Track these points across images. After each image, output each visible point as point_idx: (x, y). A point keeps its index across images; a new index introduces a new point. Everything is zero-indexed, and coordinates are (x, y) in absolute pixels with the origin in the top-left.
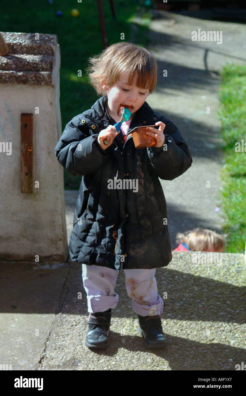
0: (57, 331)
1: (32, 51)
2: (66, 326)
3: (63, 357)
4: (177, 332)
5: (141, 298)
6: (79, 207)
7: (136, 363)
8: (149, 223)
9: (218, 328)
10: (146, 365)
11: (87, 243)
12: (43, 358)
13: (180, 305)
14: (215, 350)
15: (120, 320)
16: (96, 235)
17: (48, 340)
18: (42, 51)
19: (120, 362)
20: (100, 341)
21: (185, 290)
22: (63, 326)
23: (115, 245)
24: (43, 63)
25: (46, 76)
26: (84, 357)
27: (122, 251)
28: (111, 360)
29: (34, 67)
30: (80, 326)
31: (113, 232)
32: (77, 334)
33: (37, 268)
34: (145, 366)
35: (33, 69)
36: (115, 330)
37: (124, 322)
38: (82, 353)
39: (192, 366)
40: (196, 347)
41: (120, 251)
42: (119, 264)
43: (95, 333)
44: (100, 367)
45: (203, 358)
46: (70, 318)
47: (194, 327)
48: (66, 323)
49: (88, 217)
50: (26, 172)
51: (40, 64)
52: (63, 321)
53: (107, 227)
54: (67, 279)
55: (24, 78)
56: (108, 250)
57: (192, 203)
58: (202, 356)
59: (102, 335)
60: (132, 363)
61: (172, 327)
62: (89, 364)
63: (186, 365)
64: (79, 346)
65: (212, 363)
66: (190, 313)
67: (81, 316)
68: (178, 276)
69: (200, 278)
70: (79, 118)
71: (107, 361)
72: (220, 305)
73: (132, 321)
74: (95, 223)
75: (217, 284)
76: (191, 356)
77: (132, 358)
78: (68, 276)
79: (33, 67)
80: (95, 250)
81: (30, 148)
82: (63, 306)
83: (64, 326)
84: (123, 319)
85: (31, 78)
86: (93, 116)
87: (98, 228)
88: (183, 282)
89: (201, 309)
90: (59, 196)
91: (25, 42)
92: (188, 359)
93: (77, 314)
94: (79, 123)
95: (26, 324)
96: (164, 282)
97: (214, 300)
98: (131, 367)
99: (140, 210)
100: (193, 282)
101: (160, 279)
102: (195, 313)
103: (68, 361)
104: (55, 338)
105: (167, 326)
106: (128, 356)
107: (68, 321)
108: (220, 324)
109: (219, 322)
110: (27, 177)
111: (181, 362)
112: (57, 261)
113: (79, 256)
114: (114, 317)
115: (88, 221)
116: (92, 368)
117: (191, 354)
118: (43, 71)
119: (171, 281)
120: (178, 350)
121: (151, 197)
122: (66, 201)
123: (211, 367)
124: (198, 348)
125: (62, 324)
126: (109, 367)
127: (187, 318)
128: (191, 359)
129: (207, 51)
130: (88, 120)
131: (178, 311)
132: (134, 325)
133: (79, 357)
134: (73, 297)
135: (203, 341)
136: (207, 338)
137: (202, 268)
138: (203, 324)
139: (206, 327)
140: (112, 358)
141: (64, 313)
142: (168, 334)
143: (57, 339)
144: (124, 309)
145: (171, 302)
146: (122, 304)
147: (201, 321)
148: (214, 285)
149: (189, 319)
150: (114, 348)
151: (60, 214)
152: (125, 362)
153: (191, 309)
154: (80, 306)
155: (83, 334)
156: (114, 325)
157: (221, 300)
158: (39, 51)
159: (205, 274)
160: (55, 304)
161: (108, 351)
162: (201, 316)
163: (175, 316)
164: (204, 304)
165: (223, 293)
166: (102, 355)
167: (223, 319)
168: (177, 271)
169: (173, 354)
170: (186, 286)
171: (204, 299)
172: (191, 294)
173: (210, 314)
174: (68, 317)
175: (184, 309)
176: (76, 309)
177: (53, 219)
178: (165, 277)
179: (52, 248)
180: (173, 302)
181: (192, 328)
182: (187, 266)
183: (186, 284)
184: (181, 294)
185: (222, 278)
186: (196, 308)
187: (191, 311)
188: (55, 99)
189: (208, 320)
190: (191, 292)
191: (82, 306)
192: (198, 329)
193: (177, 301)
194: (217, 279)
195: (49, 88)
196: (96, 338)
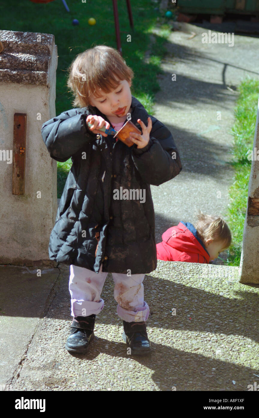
0: (40, 334)
1: (28, 49)
2: (51, 330)
3: (44, 360)
4: (162, 340)
5: (128, 303)
6: (62, 205)
7: (117, 368)
8: (133, 228)
9: (205, 337)
10: (128, 371)
11: (68, 242)
12: (24, 360)
13: (168, 314)
14: (198, 359)
15: (105, 327)
16: (77, 234)
17: (30, 342)
18: (38, 51)
19: (101, 367)
20: (79, 346)
21: (175, 299)
23: (96, 247)
24: (38, 62)
25: (41, 76)
26: (66, 360)
27: (102, 254)
28: (93, 364)
29: (29, 66)
30: (64, 330)
31: (96, 233)
32: (61, 338)
33: (26, 272)
34: (126, 371)
35: (28, 69)
36: (99, 336)
37: (109, 328)
38: (63, 356)
39: (174, 373)
41: (100, 253)
42: (99, 266)
43: (76, 336)
44: (81, 371)
45: (186, 366)
46: (55, 322)
47: (180, 336)
48: (50, 327)
49: (70, 216)
50: (18, 173)
51: (35, 64)
52: (47, 325)
53: (90, 227)
54: (55, 284)
55: (18, 77)
56: (88, 251)
58: (185, 364)
59: (82, 340)
60: (114, 368)
61: (158, 335)
62: (69, 367)
63: (168, 372)
64: (61, 350)
65: (194, 371)
66: (177, 322)
67: (66, 321)
68: (169, 286)
69: (191, 289)
71: (88, 365)
72: (209, 315)
73: (117, 328)
74: (77, 222)
75: (208, 295)
76: (174, 364)
77: (114, 363)
78: (56, 281)
80: (75, 250)
81: (23, 149)
82: (49, 311)
83: (48, 330)
84: (109, 326)
85: (25, 77)
87: (80, 227)
88: (173, 292)
89: (188, 319)
90: (51, 200)
92: (171, 366)
93: (62, 319)
95: (9, 327)
96: (154, 291)
97: (203, 311)
98: (112, 372)
99: (125, 214)
100: (184, 292)
101: (150, 288)
102: (183, 323)
103: (49, 363)
105: (152, 334)
106: (110, 362)
107: (52, 325)
108: (207, 334)
109: (206, 332)
110: (18, 178)
111: (163, 369)
113: (58, 255)
114: (100, 323)
115: (70, 220)
116: (73, 371)
117: (174, 362)
118: (38, 70)
119: (162, 290)
120: (162, 357)
123: (193, 375)
124: (182, 357)
125: (46, 328)
126: (90, 371)
127: (174, 327)
128: (173, 366)
129: (226, 65)
131: (165, 320)
132: (119, 332)
133: (61, 361)
134: (60, 302)
135: (188, 350)
136: (192, 347)
137: (195, 279)
138: (189, 334)
139: (192, 336)
140: (94, 363)
141: (49, 318)
142: (153, 341)
143: (39, 342)
144: (110, 316)
145: (159, 311)
146: (109, 311)
147: (188, 331)
148: (204, 296)
149: (176, 328)
150: (97, 353)
151: (51, 218)
152: (107, 367)
153: (179, 319)
154: (66, 311)
155: (66, 338)
156: (99, 331)
157: (211, 311)
158: (35, 50)
159: (196, 285)
160: (41, 308)
161: (90, 355)
162: (189, 326)
163: (162, 324)
164: (192, 314)
165: (213, 304)
166: (84, 360)
167: (210, 329)
168: (169, 281)
169: (156, 361)
170: (176, 296)
171: (194, 309)
172: (180, 304)
173: (198, 324)
174: (52, 321)
175: (172, 318)
176: (62, 314)
177: (44, 223)
178: (155, 287)
179: (42, 253)
180: (161, 311)
181: (177, 337)
182: (179, 276)
183: (176, 294)
184: (170, 304)
185: (213, 290)
186: (184, 318)
187: (178, 320)
188: (49, 99)
189: (195, 330)
190: (181, 302)
191: (68, 311)
192: (184, 338)
193: (165, 310)
194: (209, 290)
195: (44, 88)
196: (75, 342)
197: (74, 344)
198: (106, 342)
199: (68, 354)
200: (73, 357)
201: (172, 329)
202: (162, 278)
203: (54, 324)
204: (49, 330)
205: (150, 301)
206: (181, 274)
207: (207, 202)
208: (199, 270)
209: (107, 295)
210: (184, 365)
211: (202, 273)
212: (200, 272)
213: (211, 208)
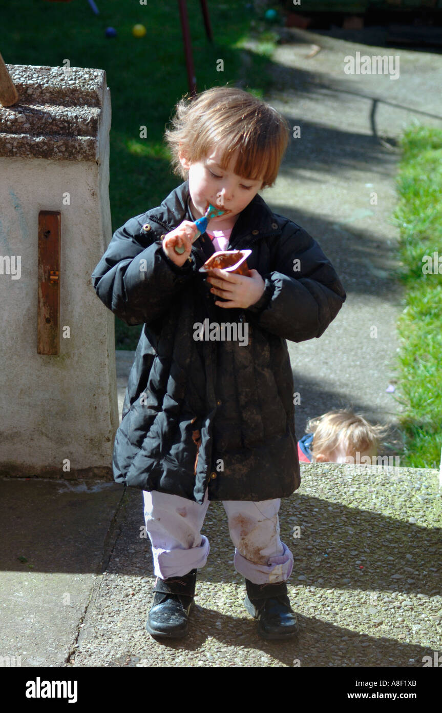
0: (99, 604)
1: (61, 98)
2: (117, 596)
3: (110, 653)
4: (315, 608)
5: (258, 551)
6: (133, 384)
8: (258, 418)
9: (390, 602)
11: (145, 450)
12: (74, 653)
13: (322, 561)
14: (383, 643)
15: (213, 587)
16: (161, 436)
17: (83, 620)
18: (78, 99)
19: (212, 662)
20: (171, 625)
21: (332, 533)
22: (110, 596)
23: (196, 456)
25: (85, 144)
26: (148, 651)
27: (208, 468)
28: (196, 657)
30: (140, 596)
31: (193, 432)
32: (136, 611)
33: (66, 490)
35: (61, 132)
36: (203, 605)
37: (220, 590)
38: (143, 645)
40: (350, 637)
41: (203, 468)
42: (203, 491)
43: (165, 608)
45: (362, 657)
46: (124, 582)
47: (346, 600)
48: (115, 591)
49: (147, 403)
50: (47, 316)
51: (74, 123)
52: (109, 587)
53: (182, 421)
54: (118, 510)
55: (45, 147)
56: (182, 464)
57: (345, 377)
58: (360, 652)
59: (177, 614)
61: (307, 600)
64: (139, 633)
66: (339, 575)
67: (142, 579)
68: (319, 509)
69: (358, 512)
70: (138, 222)
71: (188, 660)
72: (393, 561)
73: (234, 589)
74: (160, 414)
75: (389, 522)
76: (340, 653)
77: (234, 655)
78: (119, 505)
79: (62, 129)
80: (158, 464)
81: (55, 274)
82: (111, 560)
83: (112, 596)
84: (218, 584)
85: (58, 147)
86: (165, 217)
87: (165, 423)
88: (327, 519)
89: (358, 568)
90: (107, 361)
91: (47, 82)
92: (336, 657)
93: (136, 574)
94: (139, 230)
95: (43, 592)
96: (293, 518)
97: (383, 552)
99: (244, 394)
100: (346, 519)
101: (286, 513)
102: (349, 576)
103: (118, 659)
104: (96, 617)
105: (297, 598)
106: (226, 652)
107: (119, 587)
108: (394, 595)
109: (391, 592)
110: (48, 325)
112: (101, 477)
113: (129, 474)
114: (202, 580)
115: (148, 410)
117: (340, 650)
118: (79, 134)
120: (317, 641)
121: (263, 370)
122: (117, 369)
124: (354, 639)
125: (108, 593)
127: (335, 585)
128: (339, 658)
129: (375, 102)
130: (154, 225)
131: (317, 571)
132: (239, 596)
133: (139, 653)
134: (129, 544)
135: (362, 626)
136: (370, 620)
137: (363, 494)
138: (362, 595)
139: (368, 601)
140: (198, 655)
141: (112, 573)
142: (300, 612)
143: (99, 620)
144: (220, 567)
145: (305, 554)
146: (217, 557)
147: (359, 591)
148: (383, 525)
149: (338, 586)
150: (202, 637)
151: (107, 393)
152: (221, 662)
153: (341, 568)
154: (141, 560)
155: (145, 611)
156: (202, 595)
157: (396, 553)
158: (72, 98)
159: (367, 506)
160: (96, 555)
161: (191, 641)
162: (359, 580)
163: (312, 580)
164: (364, 558)
165: (399, 539)
166: (180, 650)
167: (399, 586)
168: (317, 499)
169: (308, 649)
170: (333, 526)
171: (366, 549)
172: (341, 541)
173: (376, 577)
174: (118, 580)
175: (329, 568)
176: (135, 565)
177: (94, 402)
178: (295, 510)
179: (91, 455)
180: (309, 555)
181: (342, 602)
182: (335, 490)
183: (332, 523)
184: (324, 541)
185: (397, 513)
186: (351, 567)
187: (340, 571)
188: (100, 185)
189: (372, 588)
190: (342, 537)
191: (145, 561)
192: (354, 604)
193: (316, 552)
194: (390, 514)
195: (90, 166)
196: (165, 619)
197: (163, 622)
198: (216, 615)
199: (152, 640)
200: (161, 646)
201: (331, 589)
202: (306, 494)
203: (121, 585)
204: (115, 597)
205: (288, 536)
206: (337, 486)
207: (360, 346)
208: (369, 478)
209: (211, 528)
210: (358, 654)
211: (375, 483)
212: (371, 481)
213: (368, 357)
